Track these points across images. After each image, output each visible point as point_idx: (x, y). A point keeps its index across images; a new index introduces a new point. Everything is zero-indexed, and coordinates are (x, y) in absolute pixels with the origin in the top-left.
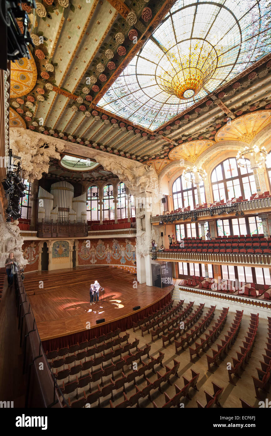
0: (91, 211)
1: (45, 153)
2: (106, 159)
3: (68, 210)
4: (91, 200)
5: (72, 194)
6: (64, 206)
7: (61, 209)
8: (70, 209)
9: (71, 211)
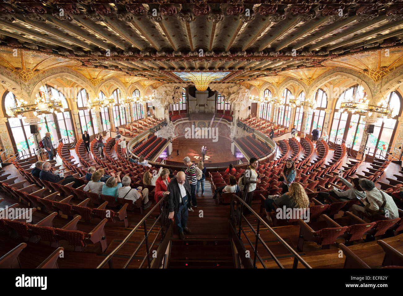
0: (220, 103)
1: (179, 92)
2: (211, 85)
3: (204, 105)
4: (221, 97)
5: (207, 95)
6: (202, 104)
7: (200, 105)
8: (206, 105)
9: (206, 106)
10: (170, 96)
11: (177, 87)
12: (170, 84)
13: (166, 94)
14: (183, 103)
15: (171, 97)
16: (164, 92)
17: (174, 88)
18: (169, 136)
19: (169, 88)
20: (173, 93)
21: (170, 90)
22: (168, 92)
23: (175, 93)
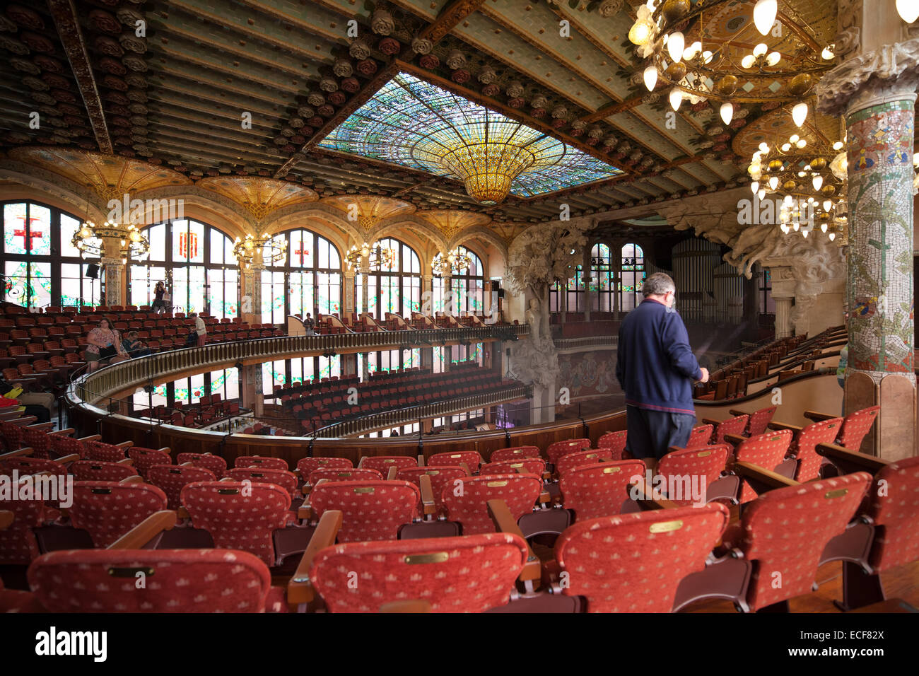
1: (566, 244)
2: (671, 209)
3: (698, 295)
6: (692, 289)
7: (684, 296)
8: (705, 295)
9: (706, 298)
10: (538, 256)
11: (560, 232)
12: (541, 226)
13: (528, 254)
14: (635, 291)
15: (542, 261)
16: (524, 249)
17: (555, 234)
18: (533, 376)
19: (537, 237)
20: (547, 250)
21: (540, 240)
22: (534, 245)
23: (553, 250)
